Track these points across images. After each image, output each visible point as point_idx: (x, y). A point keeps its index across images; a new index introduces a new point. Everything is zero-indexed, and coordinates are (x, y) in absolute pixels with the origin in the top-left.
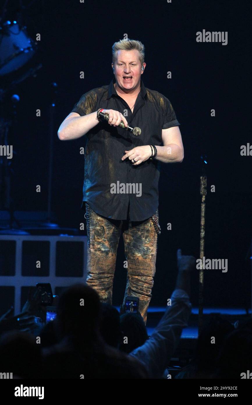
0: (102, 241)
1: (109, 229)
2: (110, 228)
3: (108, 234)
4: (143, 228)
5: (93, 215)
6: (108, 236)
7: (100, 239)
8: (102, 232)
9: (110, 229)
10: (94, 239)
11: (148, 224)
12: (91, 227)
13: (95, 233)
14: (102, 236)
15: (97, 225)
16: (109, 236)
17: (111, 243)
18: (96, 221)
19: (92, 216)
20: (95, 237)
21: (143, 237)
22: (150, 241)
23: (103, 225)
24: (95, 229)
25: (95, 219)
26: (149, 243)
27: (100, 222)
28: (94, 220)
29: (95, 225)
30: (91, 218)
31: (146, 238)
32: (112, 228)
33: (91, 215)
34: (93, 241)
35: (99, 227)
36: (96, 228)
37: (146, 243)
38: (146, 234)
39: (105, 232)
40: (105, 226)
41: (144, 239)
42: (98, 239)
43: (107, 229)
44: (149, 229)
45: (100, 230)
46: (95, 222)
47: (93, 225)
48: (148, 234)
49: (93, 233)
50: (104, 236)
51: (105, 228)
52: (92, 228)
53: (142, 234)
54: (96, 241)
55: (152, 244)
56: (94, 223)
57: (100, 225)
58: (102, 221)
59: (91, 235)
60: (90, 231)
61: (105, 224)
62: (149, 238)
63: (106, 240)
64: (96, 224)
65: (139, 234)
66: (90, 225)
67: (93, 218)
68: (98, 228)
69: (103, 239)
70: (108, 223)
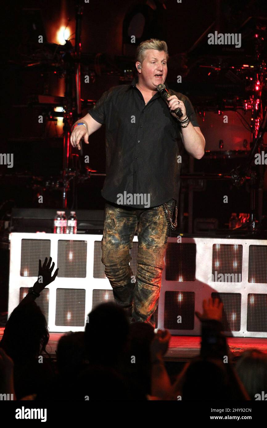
0: (112, 234)
2: (120, 221)
3: (118, 226)
4: (151, 220)
8: (113, 225)
10: (106, 232)
11: (156, 217)
13: (107, 226)
14: (113, 228)
16: (119, 228)
17: (122, 236)
20: (106, 230)
21: (150, 229)
23: (113, 218)
25: (107, 213)
26: (155, 234)
27: (111, 216)
32: (123, 221)
35: (110, 220)
36: (107, 221)
37: (152, 235)
38: (153, 226)
39: (115, 224)
42: (109, 231)
44: (157, 222)
46: (107, 215)
48: (155, 226)
51: (115, 220)
53: (149, 225)
55: (158, 236)
57: (110, 218)
58: (113, 214)
61: (116, 217)
62: (155, 230)
64: (108, 217)
65: (147, 225)
69: (114, 231)
70: (118, 216)
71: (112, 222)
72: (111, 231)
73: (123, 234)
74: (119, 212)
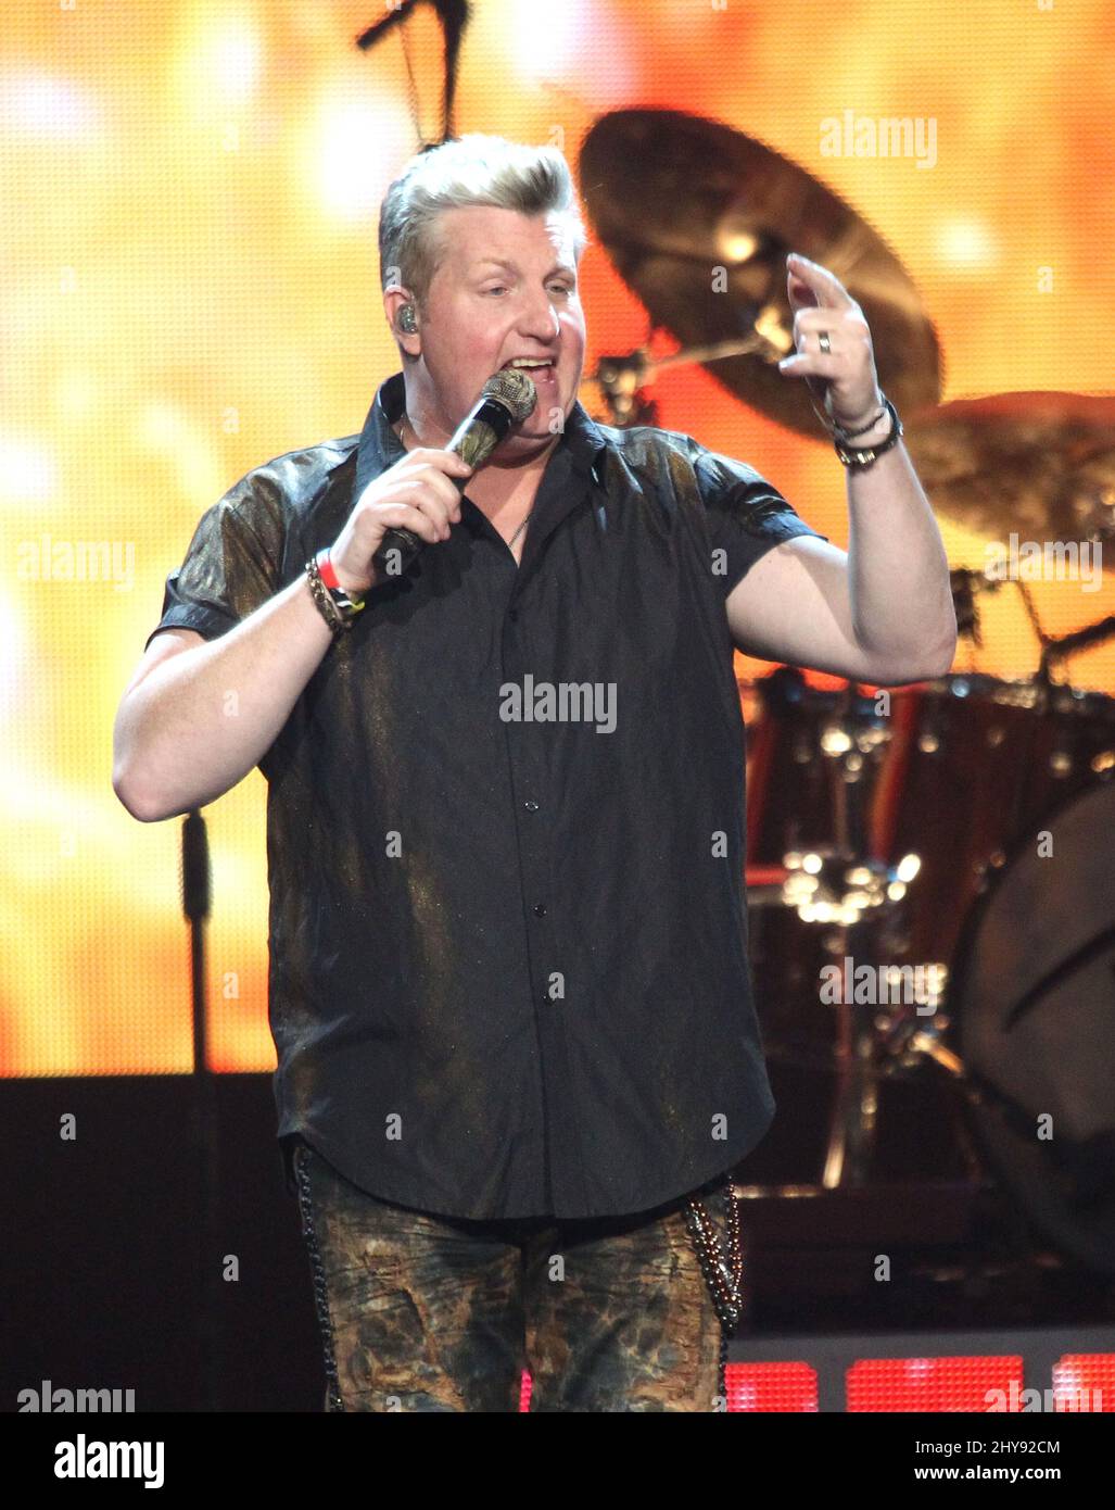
0: (411, 1383)
1: (447, 1300)
2: (449, 1295)
3: (442, 1330)
4: (624, 1289)
5: (340, 1231)
6: (445, 1347)
7: (398, 1373)
8: (408, 1328)
9: (448, 1302)
10: (367, 1372)
11: (655, 1262)
12: (332, 1308)
13: (365, 1341)
14: (411, 1348)
15: (370, 1286)
16: (449, 1342)
17: (474, 1383)
18: (359, 1263)
19: (336, 1238)
20: (364, 1362)
21: (629, 1342)
22: (671, 1368)
23: (402, 1283)
24: (359, 1317)
25: (353, 1257)
26: (661, 1374)
27: (382, 1270)
28: (345, 1258)
29: (361, 1288)
30: (327, 1248)
31: (645, 1348)
32: (460, 1295)
33: (326, 1232)
34: (362, 1385)
35: (379, 1301)
36: (363, 1308)
37: (643, 1380)
38: (644, 1322)
39: (420, 1322)
40: (415, 1288)
41: (630, 1351)
42: (390, 1370)
43: (432, 1301)
44: (666, 1292)
45: (392, 1317)
46: (353, 1269)
47: (344, 1292)
48: (657, 1324)
49: (353, 1338)
50: (422, 1349)
51: (418, 1297)
52: (340, 1314)
53: (621, 1324)
54: (377, 1384)
55: (684, 1383)
56: (347, 1278)
57: (383, 1288)
58: (396, 1259)
59: (340, 1351)
60: (334, 1329)
61: (418, 1278)
62: (663, 1345)
63: (439, 1370)
64: (363, 1280)
65: (604, 1323)
66: (330, 1294)
67: (337, 1249)
68: (378, 1305)
69: (416, 1365)
70: (433, 1268)
71: (397, 1312)
72: (398, 1366)
73: (477, 1374)
74: (430, 1238)
